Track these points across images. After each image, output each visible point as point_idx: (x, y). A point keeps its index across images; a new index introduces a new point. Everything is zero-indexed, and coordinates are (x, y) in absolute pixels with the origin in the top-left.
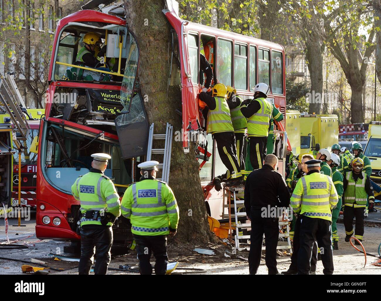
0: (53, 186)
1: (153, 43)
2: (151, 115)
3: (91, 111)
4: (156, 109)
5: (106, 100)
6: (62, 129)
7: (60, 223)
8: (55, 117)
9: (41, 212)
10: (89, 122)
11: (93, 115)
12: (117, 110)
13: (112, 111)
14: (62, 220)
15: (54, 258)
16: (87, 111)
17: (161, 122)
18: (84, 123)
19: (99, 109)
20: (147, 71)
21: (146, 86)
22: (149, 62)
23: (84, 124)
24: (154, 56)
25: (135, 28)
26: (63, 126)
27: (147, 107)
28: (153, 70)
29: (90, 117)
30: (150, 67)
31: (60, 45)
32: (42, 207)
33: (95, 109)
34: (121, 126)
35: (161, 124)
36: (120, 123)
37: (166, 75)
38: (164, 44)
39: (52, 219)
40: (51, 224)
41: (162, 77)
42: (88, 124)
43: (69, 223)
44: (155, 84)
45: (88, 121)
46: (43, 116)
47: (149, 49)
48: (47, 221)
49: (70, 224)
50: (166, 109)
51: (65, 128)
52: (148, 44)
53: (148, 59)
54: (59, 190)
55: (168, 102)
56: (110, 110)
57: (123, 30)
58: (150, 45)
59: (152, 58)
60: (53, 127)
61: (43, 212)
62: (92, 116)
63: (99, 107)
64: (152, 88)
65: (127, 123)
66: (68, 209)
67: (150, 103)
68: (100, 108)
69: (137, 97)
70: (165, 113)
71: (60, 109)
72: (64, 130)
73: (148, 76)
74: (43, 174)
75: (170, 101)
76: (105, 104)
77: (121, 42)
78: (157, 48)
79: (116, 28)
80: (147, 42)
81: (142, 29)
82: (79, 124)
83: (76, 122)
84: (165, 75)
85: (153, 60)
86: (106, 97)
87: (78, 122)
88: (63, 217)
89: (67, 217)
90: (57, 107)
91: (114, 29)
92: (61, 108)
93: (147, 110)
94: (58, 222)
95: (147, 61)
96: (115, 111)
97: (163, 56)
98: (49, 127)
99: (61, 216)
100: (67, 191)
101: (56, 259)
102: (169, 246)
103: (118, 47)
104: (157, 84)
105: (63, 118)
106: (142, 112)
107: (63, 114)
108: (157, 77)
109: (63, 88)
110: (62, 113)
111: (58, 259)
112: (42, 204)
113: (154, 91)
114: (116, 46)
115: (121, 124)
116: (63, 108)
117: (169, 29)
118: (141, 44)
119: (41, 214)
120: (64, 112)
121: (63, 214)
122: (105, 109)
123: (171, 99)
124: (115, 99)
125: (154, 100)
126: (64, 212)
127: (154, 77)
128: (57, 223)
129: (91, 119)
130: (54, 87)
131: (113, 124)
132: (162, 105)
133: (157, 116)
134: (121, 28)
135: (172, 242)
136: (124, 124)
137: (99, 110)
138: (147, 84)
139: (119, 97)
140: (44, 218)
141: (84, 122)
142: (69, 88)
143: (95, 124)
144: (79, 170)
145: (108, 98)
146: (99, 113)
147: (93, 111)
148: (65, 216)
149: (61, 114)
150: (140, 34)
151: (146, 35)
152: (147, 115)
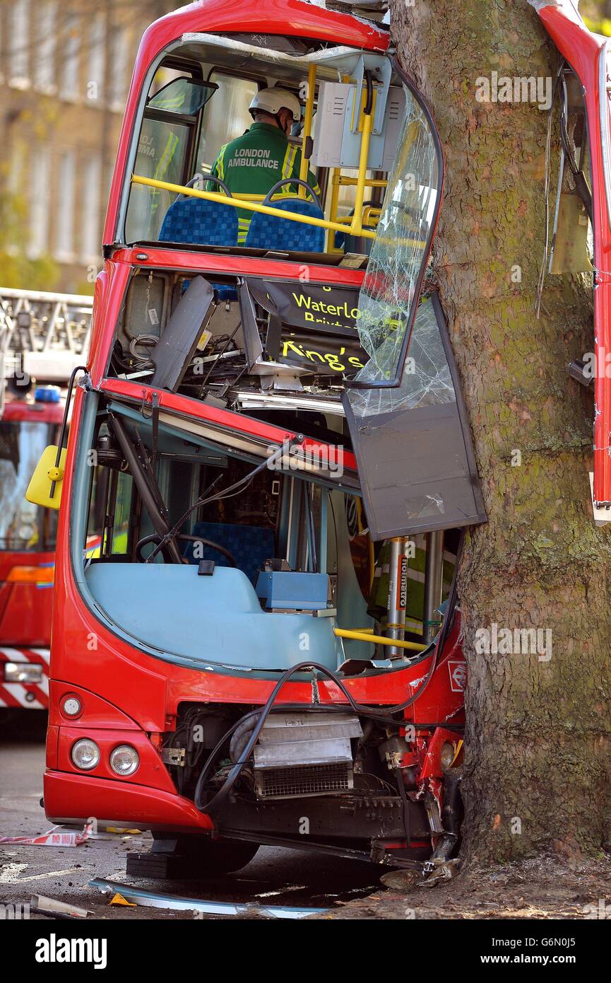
0: (113, 628)
1: (492, 119)
2: (478, 382)
3: (259, 361)
4: (498, 357)
5: (312, 319)
6: (150, 422)
7: (134, 766)
8: (122, 376)
9: (65, 723)
10: (248, 399)
11: (262, 372)
12: (351, 359)
13: (333, 362)
14: (142, 756)
15: (109, 896)
16: (241, 359)
17: (512, 406)
18: (229, 403)
19: (285, 353)
20: (465, 221)
21: (460, 274)
22: (477, 186)
23: (229, 407)
24: (495, 164)
25: (424, 62)
26: (156, 412)
27: (460, 351)
28: (487, 218)
29: (253, 381)
30: (478, 204)
31: (150, 114)
32: (71, 706)
33: (272, 353)
34: (368, 418)
35: (513, 416)
36: (364, 405)
37: (537, 235)
38: (532, 121)
39: (107, 751)
40: (101, 771)
41: (520, 241)
42: (245, 405)
43: (167, 765)
44: (493, 269)
45: (242, 396)
46: (81, 373)
47: (477, 140)
48: (88, 757)
49: (173, 770)
50: (532, 359)
51: (163, 418)
52: (473, 122)
53: (471, 176)
54: (136, 643)
55: (542, 336)
56: (327, 356)
57: (378, 70)
58: (478, 125)
59: (486, 173)
60: (116, 414)
61: (71, 724)
62: (257, 378)
63: (286, 345)
64: (483, 282)
65: (389, 406)
66: (168, 715)
67: (475, 337)
68: (289, 349)
69: (426, 312)
70: (531, 372)
71: (141, 349)
72: (160, 427)
73: (469, 236)
74: (77, 583)
75: (548, 330)
76: (305, 334)
77: (368, 110)
78: (505, 135)
79: (352, 61)
80: (470, 111)
81: (454, 65)
82: (212, 406)
83: (203, 399)
84: (531, 235)
85: (488, 179)
86: (311, 310)
87: (210, 397)
88: (148, 743)
89: (161, 744)
90: (130, 340)
91: (343, 62)
92: (147, 345)
93: (462, 360)
94: (130, 761)
95: (468, 182)
96: (343, 360)
97: (525, 167)
98: (102, 413)
99: (140, 741)
100: (162, 651)
101: (117, 900)
102: (537, 866)
103: (357, 132)
104: (501, 266)
105: (156, 379)
106: (445, 368)
107: (154, 366)
108: (500, 242)
109: (155, 271)
110: (149, 364)
111: (124, 902)
112: (70, 694)
113: (491, 294)
114: (349, 125)
115: (365, 412)
116: (154, 345)
117: (550, 67)
118: (448, 119)
119: (67, 734)
120: (157, 361)
121: (149, 734)
122: (309, 354)
123: (550, 322)
124: (342, 318)
125: (487, 326)
126: (151, 726)
127: (493, 240)
128: (125, 766)
129: (257, 388)
130: (125, 267)
131: (337, 408)
132: (520, 345)
133: (497, 385)
134: (372, 60)
135: (544, 848)
136: (378, 412)
137: (287, 357)
138: (464, 265)
139: (355, 313)
140: (79, 745)
141: (229, 397)
142: (173, 273)
143: (270, 406)
144: (211, 574)
145: (318, 315)
146: (285, 366)
147: (265, 358)
148: (156, 740)
149: (146, 368)
150: (443, 82)
151: (466, 88)
152: (460, 379)
